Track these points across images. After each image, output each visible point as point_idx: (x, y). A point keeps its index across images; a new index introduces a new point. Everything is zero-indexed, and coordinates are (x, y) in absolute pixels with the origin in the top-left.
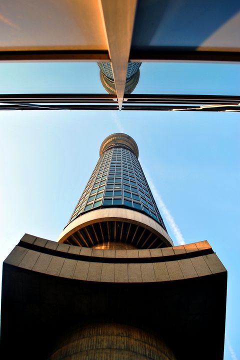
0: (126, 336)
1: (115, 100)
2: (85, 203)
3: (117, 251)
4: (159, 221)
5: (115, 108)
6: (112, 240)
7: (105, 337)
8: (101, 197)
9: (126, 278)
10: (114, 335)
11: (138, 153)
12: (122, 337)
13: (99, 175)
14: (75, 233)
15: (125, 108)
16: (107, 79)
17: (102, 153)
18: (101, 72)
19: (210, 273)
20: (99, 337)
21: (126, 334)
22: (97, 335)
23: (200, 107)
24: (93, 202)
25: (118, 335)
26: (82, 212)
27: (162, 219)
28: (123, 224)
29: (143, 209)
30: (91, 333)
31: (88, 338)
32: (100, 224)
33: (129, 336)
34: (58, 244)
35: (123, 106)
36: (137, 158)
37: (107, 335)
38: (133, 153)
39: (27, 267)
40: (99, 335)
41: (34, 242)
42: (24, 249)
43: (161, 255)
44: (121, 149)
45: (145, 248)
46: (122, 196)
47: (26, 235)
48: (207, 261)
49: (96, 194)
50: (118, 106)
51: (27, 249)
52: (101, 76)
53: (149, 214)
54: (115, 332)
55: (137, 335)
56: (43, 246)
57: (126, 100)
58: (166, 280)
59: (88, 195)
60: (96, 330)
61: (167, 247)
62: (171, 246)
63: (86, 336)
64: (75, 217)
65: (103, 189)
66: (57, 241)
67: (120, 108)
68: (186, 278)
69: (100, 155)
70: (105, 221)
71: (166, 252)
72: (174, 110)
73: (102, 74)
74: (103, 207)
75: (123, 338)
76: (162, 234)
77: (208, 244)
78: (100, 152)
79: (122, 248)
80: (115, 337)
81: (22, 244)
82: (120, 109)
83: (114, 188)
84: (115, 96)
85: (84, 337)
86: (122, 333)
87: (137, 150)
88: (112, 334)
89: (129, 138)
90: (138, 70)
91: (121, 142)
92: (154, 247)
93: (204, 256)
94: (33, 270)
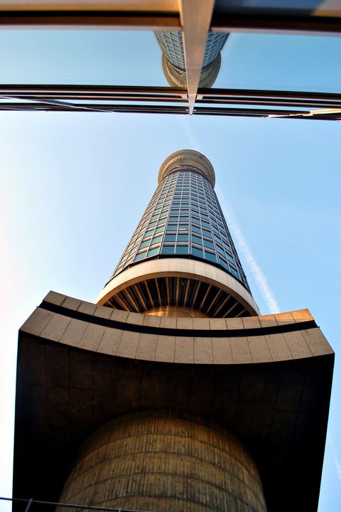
0: (188, 437)
1: (184, 96)
2: (135, 250)
3: (179, 319)
4: (241, 280)
5: (183, 111)
6: (173, 304)
7: (159, 437)
8: (159, 242)
9: (191, 357)
10: (171, 435)
11: (214, 180)
12: (182, 437)
13: (156, 211)
14: (121, 292)
15: (199, 111)
16: (172, 67)
17: (162, 178)
18: (164, 57)
19: (310, 355)
20: (151, 436)
21: (188, 434)
22: (148, 434)
23: (309, 113)
24: (148, 248)
25: (177, 435)
26: (130, 262)
27: (245, 277)
28: (189, 281)
29: (218, 261)
30: (140, 430)
31: (135, 437)
32: (156, 280)
33: (191, 437)
34: (96, 307)
35: (195, 108)
36: (213, 187)
37: (161, 434)
38: (208, 180)
39: (52, 337)
40: (151, 434)
41: (63, 303)
42: (48, 312)
43: (241, 327)
44: (190, 173)
45: (219, 316)
46: (189, 241)
47: (51, 293)
48: (307, 337)
49: (152, 237)
50: (188, 108)
51: (53, 313)
52: (163, 63)
53: (227, 268)
54: (173, 430)
55: (202, 435)
56: (75, 310)
57: (200, 97)
58: (248, 362)
59: (140, 239)
60: (147, 425)
61: (251, 316)
62: (256, 314)
63: (133, 434)
64: (121, 270)
65: (162, 231)
66: (95, 302)
67: (191, 110)
68: (275, 360)
69: (160, 181)
70: (162, 276)
71: (249, 323)
72: (270, 116)
73: (166, 60)
74: (161, 257)
75: (184, 438)
76: (245, 298)
77: (310, 314)
78: (160, 176)
79: (187, 315)
80: (173, 437)
81: (45, 305)
82: (191, 112)
83: (178, 229)
84: (185, 91)
85: (129, 436)
86: (183, 433)
87: (213, 175)
88: (169, 433)
89: (202, 157)
90: (219, 54)
91: (191, 163)
92: (231, 315)
93: (302, 331)
94: (61, 342)
